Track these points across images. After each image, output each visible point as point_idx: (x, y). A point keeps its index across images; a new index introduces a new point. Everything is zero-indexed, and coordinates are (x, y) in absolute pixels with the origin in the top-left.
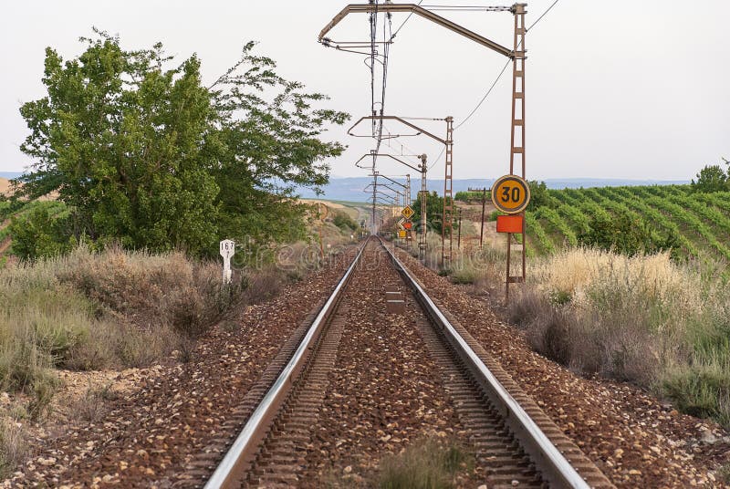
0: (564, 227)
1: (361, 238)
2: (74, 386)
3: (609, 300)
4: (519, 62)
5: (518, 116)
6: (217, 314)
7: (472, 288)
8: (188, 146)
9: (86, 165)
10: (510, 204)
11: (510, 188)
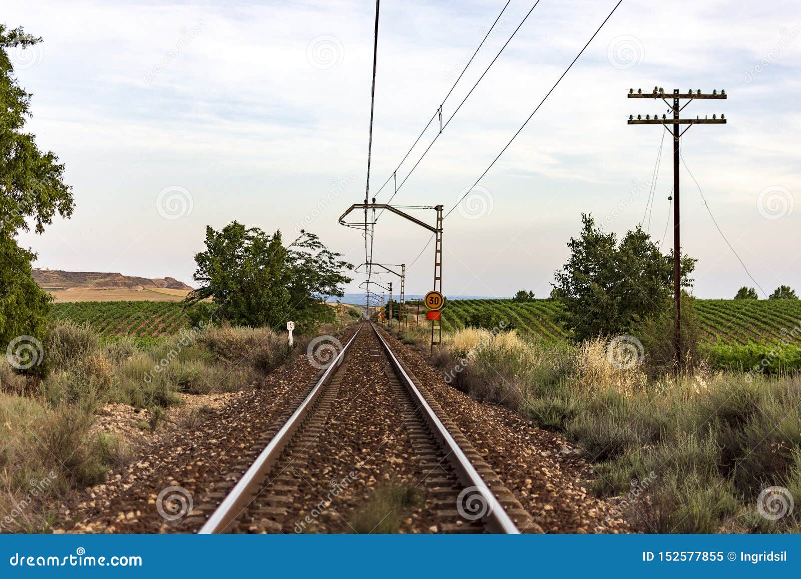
0: (455, 317)
1: (361, 321)
2: (190, 404)
3: (488, 357)
4: (439, 234)
5: (438, 262)
6: (280, 361)
7: (413, 347)
8: (275, 275)
9: (225, 284)
10: (434, 306)
11: (434, 297)
